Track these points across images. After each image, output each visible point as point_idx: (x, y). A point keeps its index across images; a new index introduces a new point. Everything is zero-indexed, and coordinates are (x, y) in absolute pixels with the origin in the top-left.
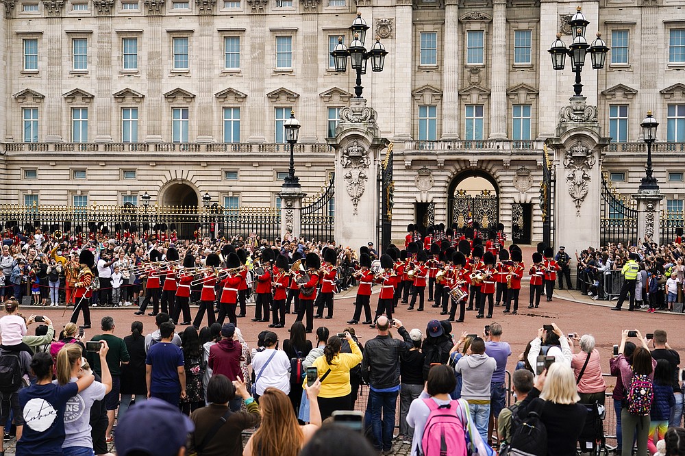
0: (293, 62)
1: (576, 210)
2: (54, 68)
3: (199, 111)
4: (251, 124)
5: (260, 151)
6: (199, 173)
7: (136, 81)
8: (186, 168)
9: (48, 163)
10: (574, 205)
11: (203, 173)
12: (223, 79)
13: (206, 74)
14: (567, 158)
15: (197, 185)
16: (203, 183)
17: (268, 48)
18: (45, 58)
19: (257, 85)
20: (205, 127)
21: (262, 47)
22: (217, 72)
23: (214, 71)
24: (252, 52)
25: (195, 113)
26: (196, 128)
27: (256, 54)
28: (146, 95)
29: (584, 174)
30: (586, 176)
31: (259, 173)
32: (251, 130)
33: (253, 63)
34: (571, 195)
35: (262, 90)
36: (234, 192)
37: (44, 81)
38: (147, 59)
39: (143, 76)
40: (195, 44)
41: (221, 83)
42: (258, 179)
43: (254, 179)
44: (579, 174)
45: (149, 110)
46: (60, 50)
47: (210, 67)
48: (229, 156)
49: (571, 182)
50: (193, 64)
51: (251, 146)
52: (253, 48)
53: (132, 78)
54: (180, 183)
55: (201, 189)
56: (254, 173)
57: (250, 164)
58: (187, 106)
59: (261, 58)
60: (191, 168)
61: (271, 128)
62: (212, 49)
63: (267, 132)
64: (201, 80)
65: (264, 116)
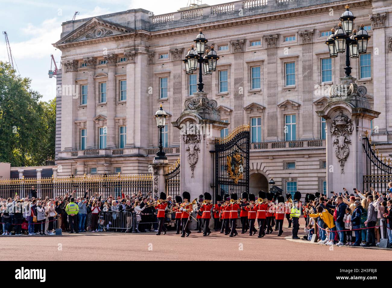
0: (333, 77)
1: (341, 168)
2: (177, 96)
3: (268, 119)
4: (304, 126)
5: (309, 146)
6: (268, 165)
7: (228, 100)
8: (259, 161)
9: (173, 161)
10: (340, 164)
11: (271, 164)
12: (284, 94)
13: (272, 91)
14: (332, 127)
15: (267, 173)
16: (271, 172)
17: (315, 68)
18: (172, 90)
19: (307, 96)
20: (272, 130)
21: (310, 67)
22: (280, 89)
23: (277, 89)
24: (304, 72)
25: (266, 120)
26: (266, 131)
27: (306, 73)
28: (234, 110)
29: (345, 139)
30: (346, 140)
31: (310, 163)
32: (304, 131)
33: (304, 80)
34: (337, 156)
35: (310, 100)
36: (292, 178)
37: (172, 105)
38: (234, 84)
39: (232, 96)
40: (266, 70)
41: (283, 97)
42: (309, 167)
43: (306, 167)
44: (341, 139)
45: (235, 120)
46: (181, 83)
47: (276, 86)
48: (287, 151)
49: (336, 146)
50: (263, 85)
51: (303, 143)
52: (304, 69)
53: (224, 98)
54: (256, 172)
55: (270, 176)
56: (306, 163)
57: (303, 156)
58: (260, 115)
59: (310, 75)
60: (262, 161)
61: (318, 128)
62: (276, 72)
63: (315, 131)
64: (269, 96)
65: (313, 119)
